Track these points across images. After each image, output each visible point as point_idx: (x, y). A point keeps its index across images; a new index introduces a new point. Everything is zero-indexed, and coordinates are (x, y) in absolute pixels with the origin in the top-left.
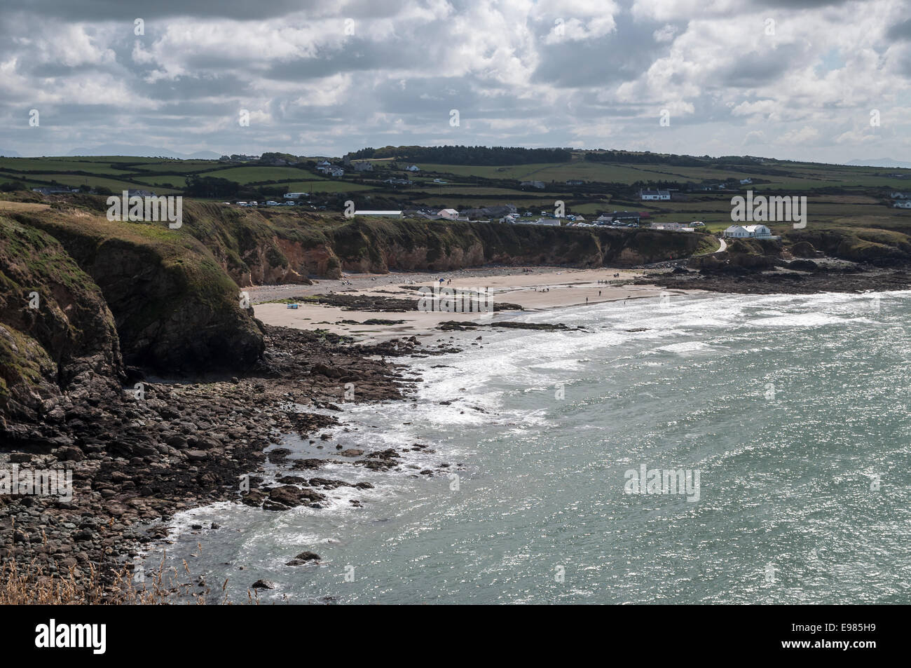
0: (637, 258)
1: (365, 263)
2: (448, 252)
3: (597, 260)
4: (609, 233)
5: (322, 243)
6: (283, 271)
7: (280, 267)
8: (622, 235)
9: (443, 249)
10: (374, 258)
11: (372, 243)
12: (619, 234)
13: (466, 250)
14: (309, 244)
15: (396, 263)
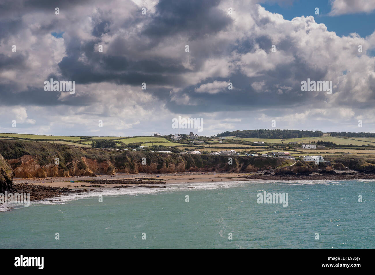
0: (254, 169)
1: (127, 169)
2: (167, 166)
3: (236, 170)
4: (244, 158)
5: (106, 160)
6: (84, 171)
7: (83, 169)
8: (249, 159)
9: (165, 164)
10: (132, 167)
11: (132, 161)
12: (248, 158)
13: (176, 165)
14: (100, 161)
15: (143, 170)
